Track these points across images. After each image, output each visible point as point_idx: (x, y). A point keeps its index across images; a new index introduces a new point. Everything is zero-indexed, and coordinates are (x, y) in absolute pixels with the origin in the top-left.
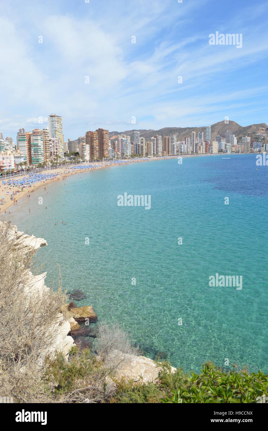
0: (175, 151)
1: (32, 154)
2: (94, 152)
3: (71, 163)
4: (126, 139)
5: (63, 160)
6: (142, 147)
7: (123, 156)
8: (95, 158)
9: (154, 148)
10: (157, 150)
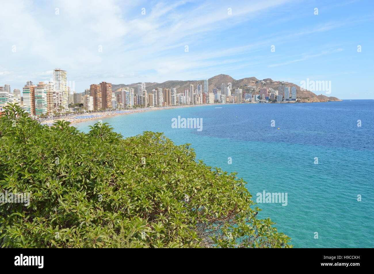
0: (175, 102)
1: (36, 105)
2: (98, 103)
3: (75, 113)
4: (129, 91)
5: (67, 111)
6: (144, 98)
7: (126, 107)
8: (99, 109)
9: (155, 100)
10: (158, 101)
